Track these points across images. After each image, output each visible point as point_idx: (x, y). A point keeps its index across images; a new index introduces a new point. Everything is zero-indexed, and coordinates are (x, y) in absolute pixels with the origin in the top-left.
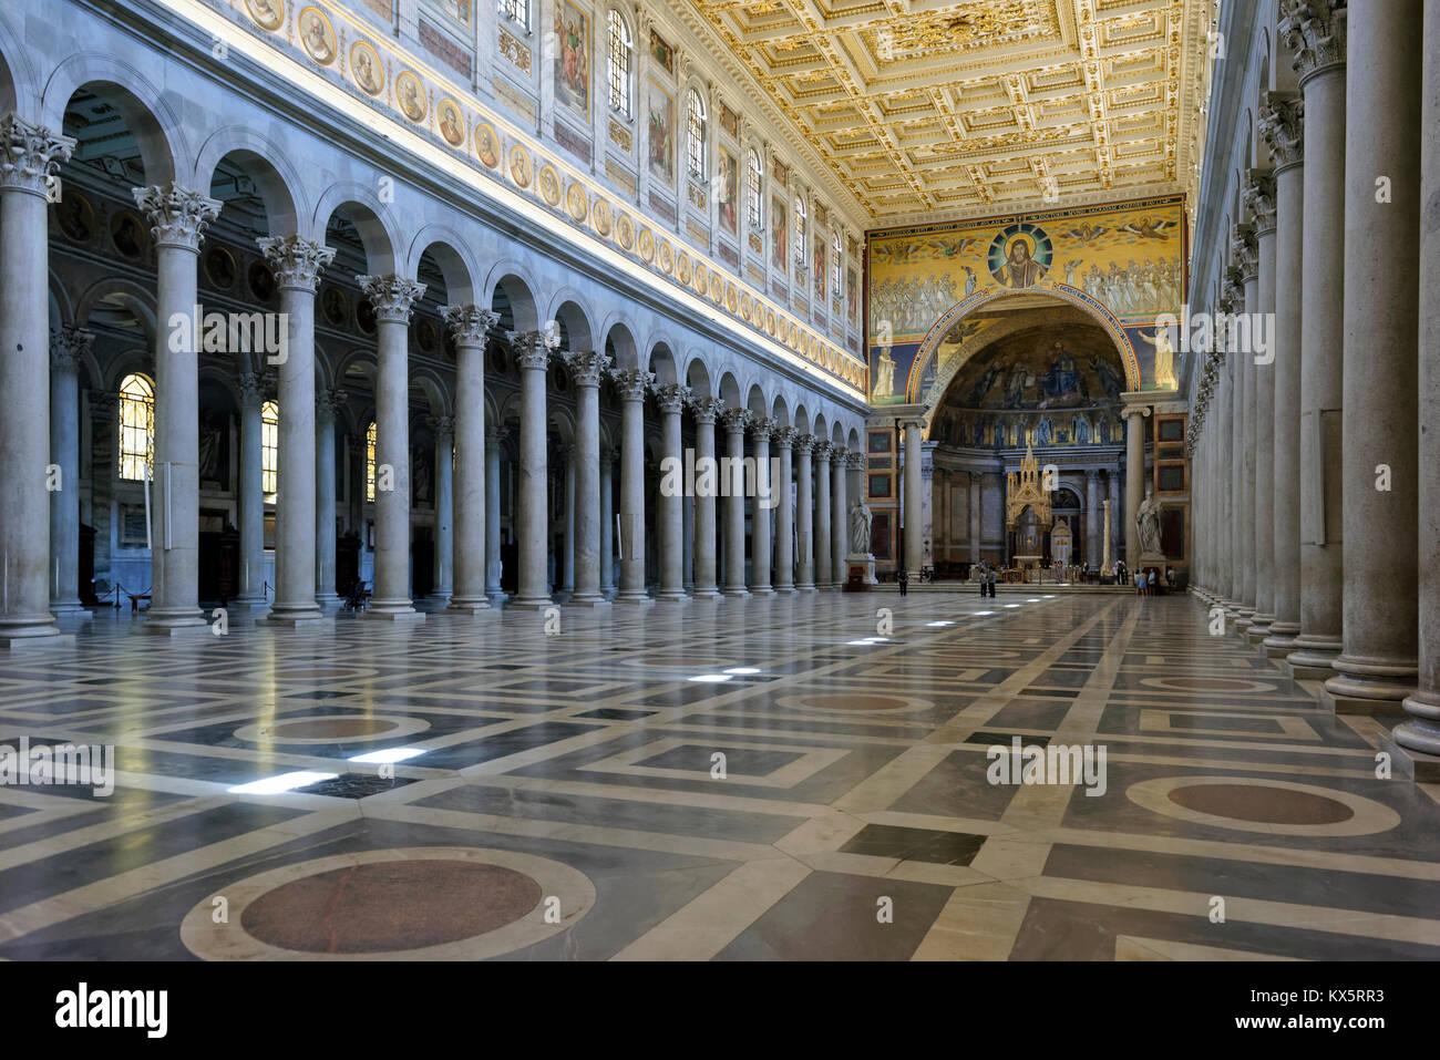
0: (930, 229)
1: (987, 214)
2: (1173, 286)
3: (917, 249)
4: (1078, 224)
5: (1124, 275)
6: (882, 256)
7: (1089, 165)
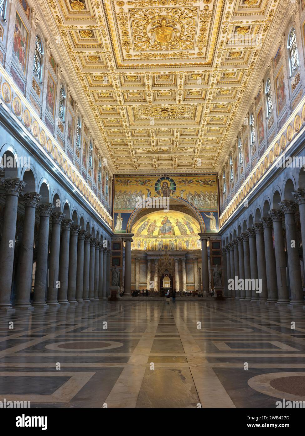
0: (135, 175)
1: (155, 173)
2: (215, 200)
3: (131, 182)
4: (184, 179)
5: (199, 196)
6: (119, 183)
7: (191, 161)
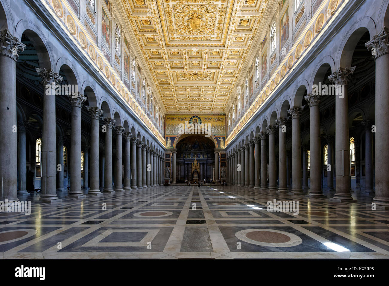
0: (178, 115)
1: (189, 113)
2: (224, 130)
3: (175, 118)
4: (206, 117)
5: (215, 127)
6: (168, 119)
7: (210, 106)
